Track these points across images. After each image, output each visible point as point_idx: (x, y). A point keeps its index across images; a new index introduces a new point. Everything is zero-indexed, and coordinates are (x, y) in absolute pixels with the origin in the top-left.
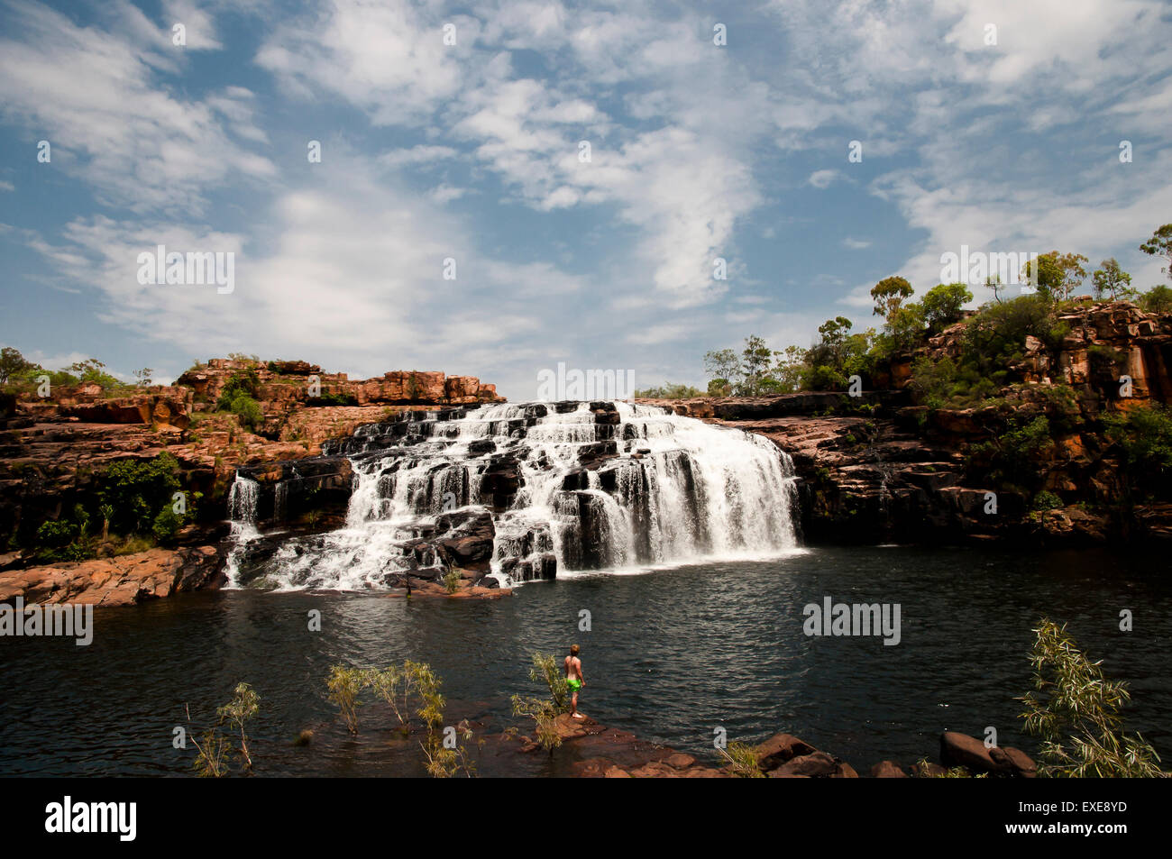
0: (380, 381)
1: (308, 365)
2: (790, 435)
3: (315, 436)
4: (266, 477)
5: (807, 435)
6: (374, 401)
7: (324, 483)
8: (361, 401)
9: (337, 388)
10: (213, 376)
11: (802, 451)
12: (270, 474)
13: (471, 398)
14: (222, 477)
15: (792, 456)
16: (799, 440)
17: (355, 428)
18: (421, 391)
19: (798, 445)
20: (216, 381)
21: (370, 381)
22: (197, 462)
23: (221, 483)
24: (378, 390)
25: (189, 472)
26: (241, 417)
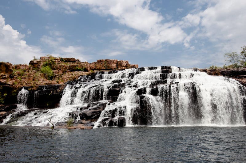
0: (95, 63)
1: (75, 59)
4: (31, 89)
6: (93, 70)
7: (53, 92)
8: (88, 70)
9: (81, 66)
10: (40, 62)
12: (33, 88)
13: (124, 67)
14: (16, 89)
18: (108, 66)
20: (40, 64)
21: (92, 63)
23: (15, 91)
24: (94, 66)
25: (2, 86)
26: (44, 74)
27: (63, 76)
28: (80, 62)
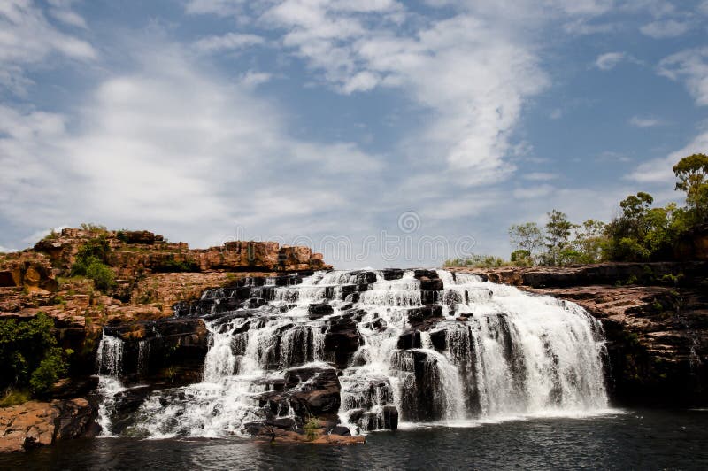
0: (220, 250)
2: (598, 302)
3: (166, 299)
4: (131, 336)
5: (615, 302)
6: (215, 268)
7: (182, 342)
8: (204, 268)
9: (181, 256)
10: (67, 244)
11: (611, 317)
12: (135, 333)
13: (304, 265)
14: (91, 335)
15: (602, 321)
16: (607, 307)
17: (202, 292)
18: (258, 259)
19: (607, 311)
20: (71, 248)
21: (211, 249)
22: (69, 322)
23: (90, 340)
24: (218, 258)
25: (62, 331)
28: (165, 242)
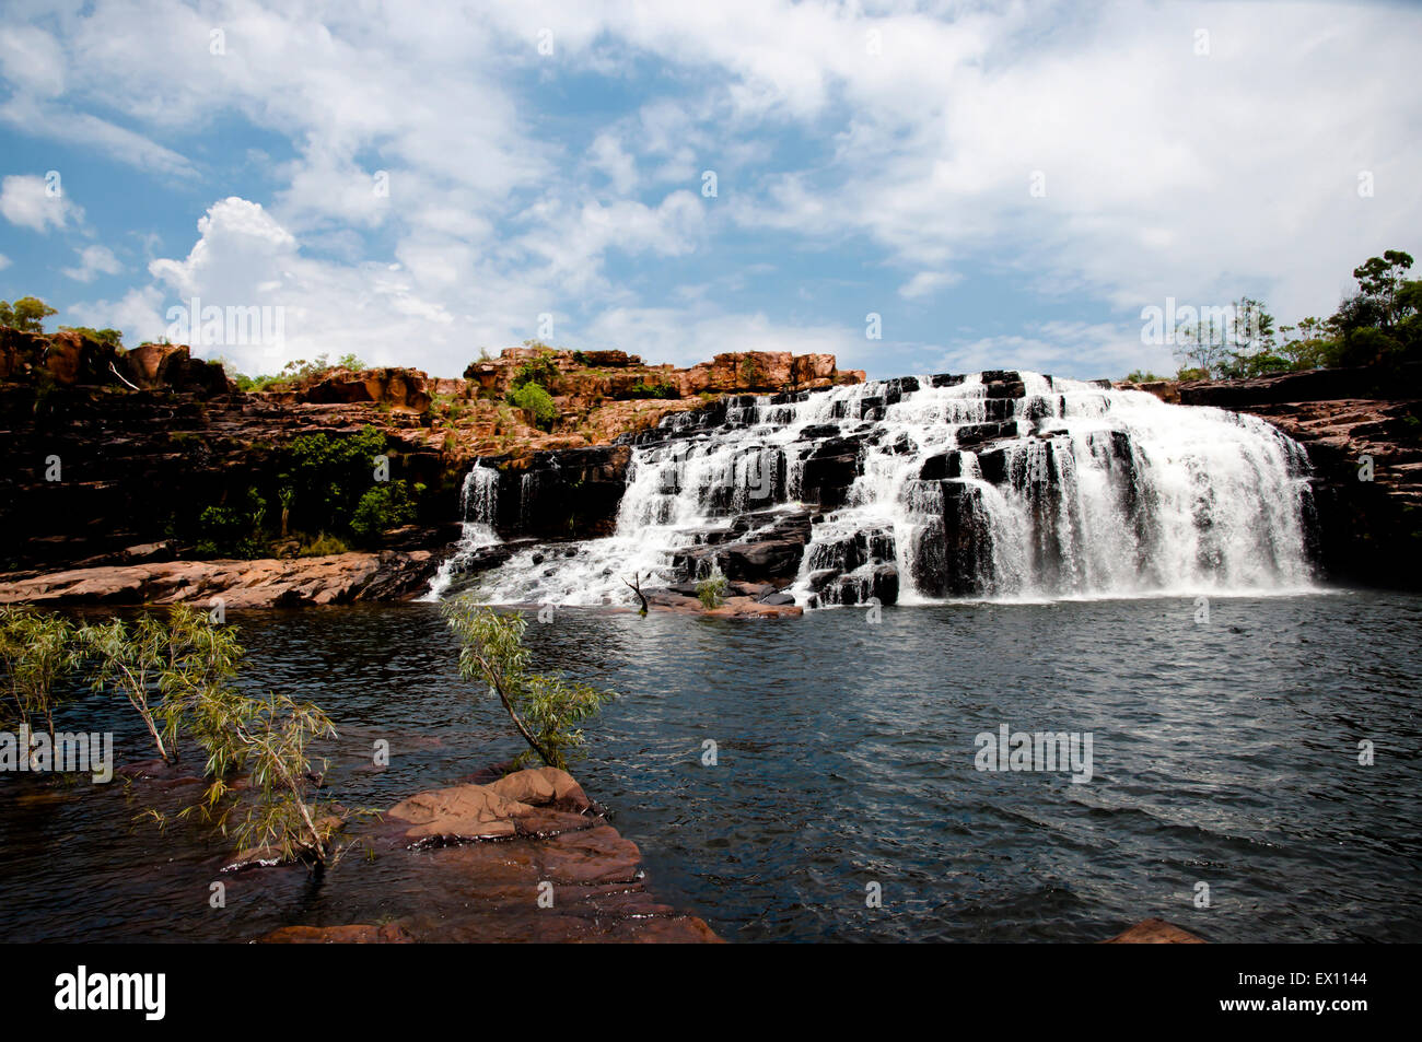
0: (708, 366)
1: (624, 354)
2: (1301, 419)
3: (610, 430)
4: (510, 465)
5: (1333, 418)
6: (696, 391)
7: (589, 475)
8: (683, 393)
9: (654, 377)
11: (1324, 439)
12: (515, 462)
13: (822, 380)
14: (453, 464)
15: (1305, 445)
16: (1318, 425)
17: (661, 417)
18: (760, 377)
19: (1316, 431)
20: (505, 373)
21: (697, 367)
22: (419, 444)
23: (451, 472)
24: (704, 378)
25: (406, 456)
26: (526, 412)
27: (590, 416)
28: (643, 365)
